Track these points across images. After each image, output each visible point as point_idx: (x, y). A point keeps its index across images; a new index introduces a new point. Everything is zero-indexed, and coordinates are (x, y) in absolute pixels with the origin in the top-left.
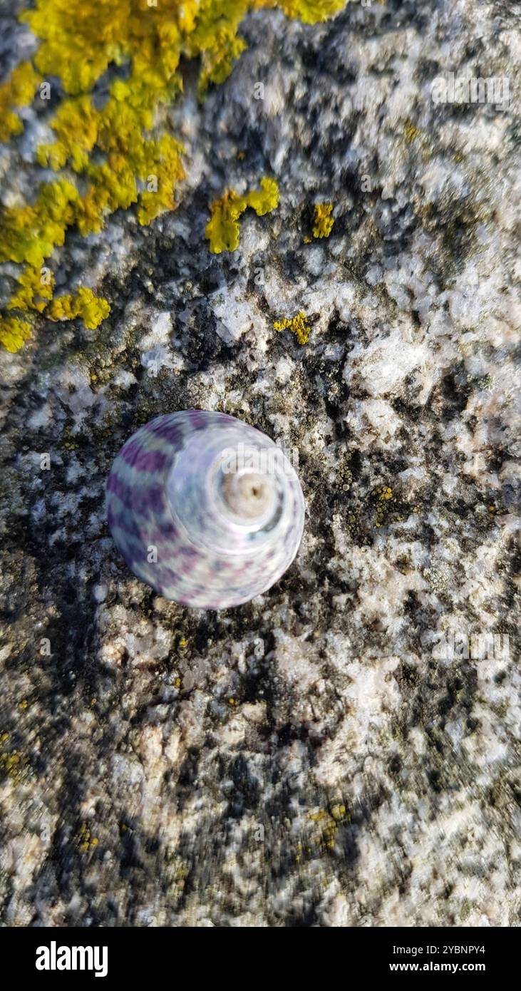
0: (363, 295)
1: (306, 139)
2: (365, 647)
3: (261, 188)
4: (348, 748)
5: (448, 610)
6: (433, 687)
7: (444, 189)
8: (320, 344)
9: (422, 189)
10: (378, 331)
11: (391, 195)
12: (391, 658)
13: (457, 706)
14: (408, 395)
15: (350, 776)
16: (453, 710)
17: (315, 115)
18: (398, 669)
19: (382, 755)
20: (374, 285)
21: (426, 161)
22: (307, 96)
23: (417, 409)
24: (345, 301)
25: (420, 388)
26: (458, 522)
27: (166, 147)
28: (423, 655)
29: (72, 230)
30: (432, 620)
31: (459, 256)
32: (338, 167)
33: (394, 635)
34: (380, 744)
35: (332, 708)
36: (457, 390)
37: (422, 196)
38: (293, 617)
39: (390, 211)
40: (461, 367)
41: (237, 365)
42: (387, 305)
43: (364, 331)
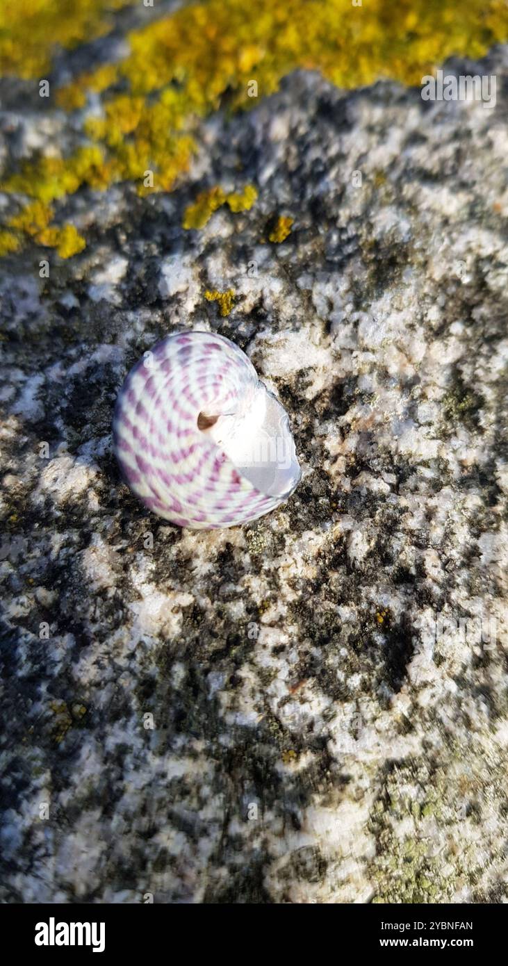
0: (289, 293)
1: (293, 165)
2: (168, 577)
3: (244, 194)
4: (111, 656)
5: (255, 572)
6: (214, 635)
7: (390, 231)
8: (238, 319)
9: (371, 227)
10: (290, 325)
11: (344, 225)
12: (186, 595)
13: (228, 660)
14: (297, 386)
15: (103, 683)
16: (224, 662)
17: (307, 148)
18: (189, 607)
19: (139, 675)
20: (302, 289)
21: (382, 205)
22: (307, 134)
23: (302, 401)
24: (271, 292)
25: (311, 384)
26: (297, 504)
27: (183, 145)
28: (216, 602)
29: (84, 187)
30: (237, 575)
31: (381, 286)
32: (310, 192)
33: (198, 577)
34: (141, 664)
35: (113, 615)
36: (343, 398)
37: (370, 232)
38: (117, 529)
39: (339, 238)
40: (353, 380)
41: (163, 315)
42: (307, 309)
43: (278, 320)
